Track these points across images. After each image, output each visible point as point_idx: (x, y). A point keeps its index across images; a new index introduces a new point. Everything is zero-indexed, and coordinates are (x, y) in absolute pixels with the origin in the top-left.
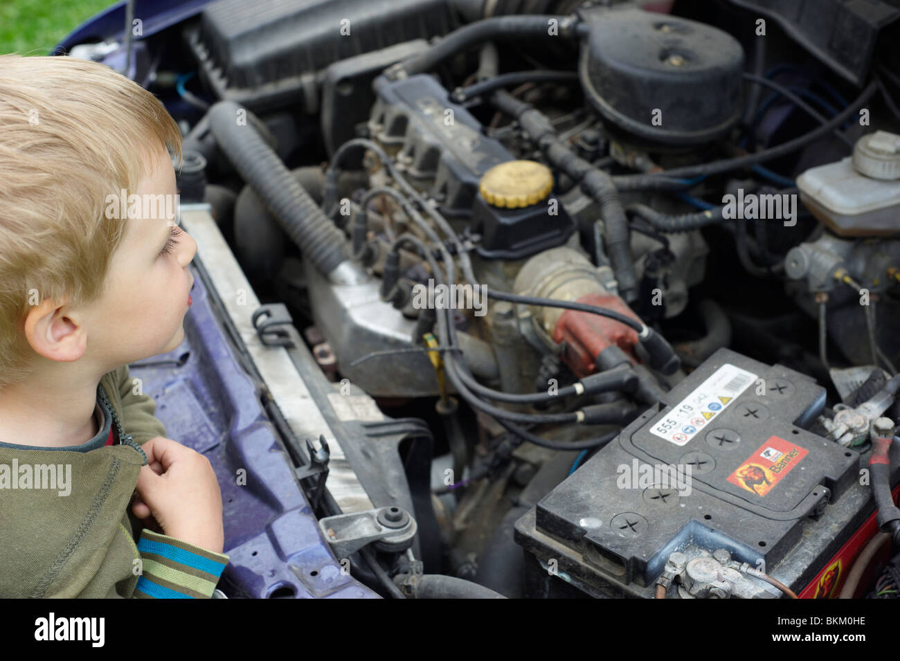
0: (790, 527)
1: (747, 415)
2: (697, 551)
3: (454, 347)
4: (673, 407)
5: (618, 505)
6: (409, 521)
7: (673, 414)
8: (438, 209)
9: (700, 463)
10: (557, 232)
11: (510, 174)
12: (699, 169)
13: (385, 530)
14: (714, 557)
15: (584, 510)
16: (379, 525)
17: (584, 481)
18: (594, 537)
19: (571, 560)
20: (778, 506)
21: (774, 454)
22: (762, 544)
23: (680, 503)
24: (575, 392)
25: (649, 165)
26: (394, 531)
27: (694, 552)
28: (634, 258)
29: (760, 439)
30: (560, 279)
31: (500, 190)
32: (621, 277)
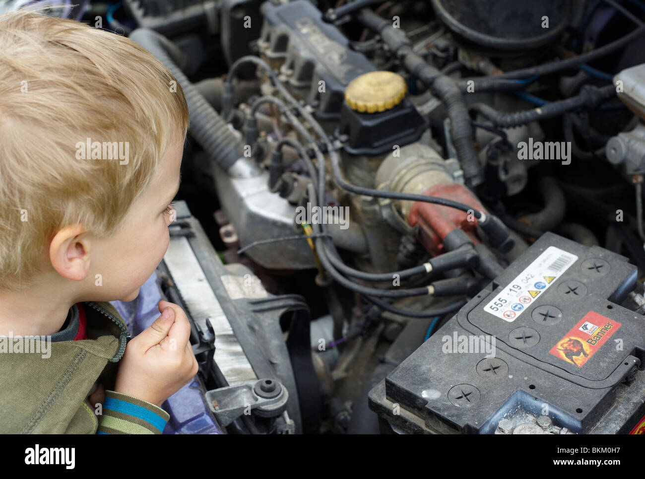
0: (604, 394)
1: (568, 292)
2: (524, 415)
3: (324, 234)
4: (504, 287)
5: (455, 377)
6: (281, 390)
7: (504, 293)
8: (313, 115)
9: (526, 338)
10: (411, 131)
11: (370, 84)
12: (531, 71)
13: (261, 400)
14: (537, 424)
15: (425, 382)
16: (255, 395)
17: (426, 356)
18: (433, 407)
19: (415, 425)
20: (594, 376)
21: (591, 328)
22: (579, 411)
23: (508, 374)
24: (425, 271)
25: (491, 69)
26: (268, 400)
27: (522, 416)
28: (478, 149)
29: (578, 315)
30: (414, 172)
31: (361, 98)
32: (465, 167)
